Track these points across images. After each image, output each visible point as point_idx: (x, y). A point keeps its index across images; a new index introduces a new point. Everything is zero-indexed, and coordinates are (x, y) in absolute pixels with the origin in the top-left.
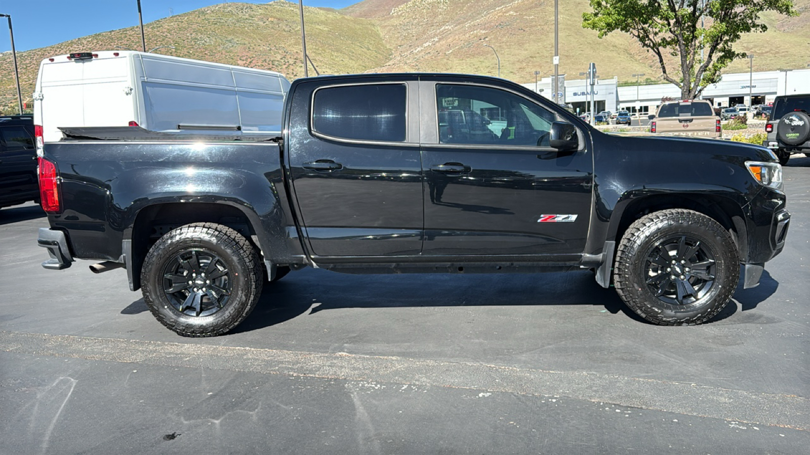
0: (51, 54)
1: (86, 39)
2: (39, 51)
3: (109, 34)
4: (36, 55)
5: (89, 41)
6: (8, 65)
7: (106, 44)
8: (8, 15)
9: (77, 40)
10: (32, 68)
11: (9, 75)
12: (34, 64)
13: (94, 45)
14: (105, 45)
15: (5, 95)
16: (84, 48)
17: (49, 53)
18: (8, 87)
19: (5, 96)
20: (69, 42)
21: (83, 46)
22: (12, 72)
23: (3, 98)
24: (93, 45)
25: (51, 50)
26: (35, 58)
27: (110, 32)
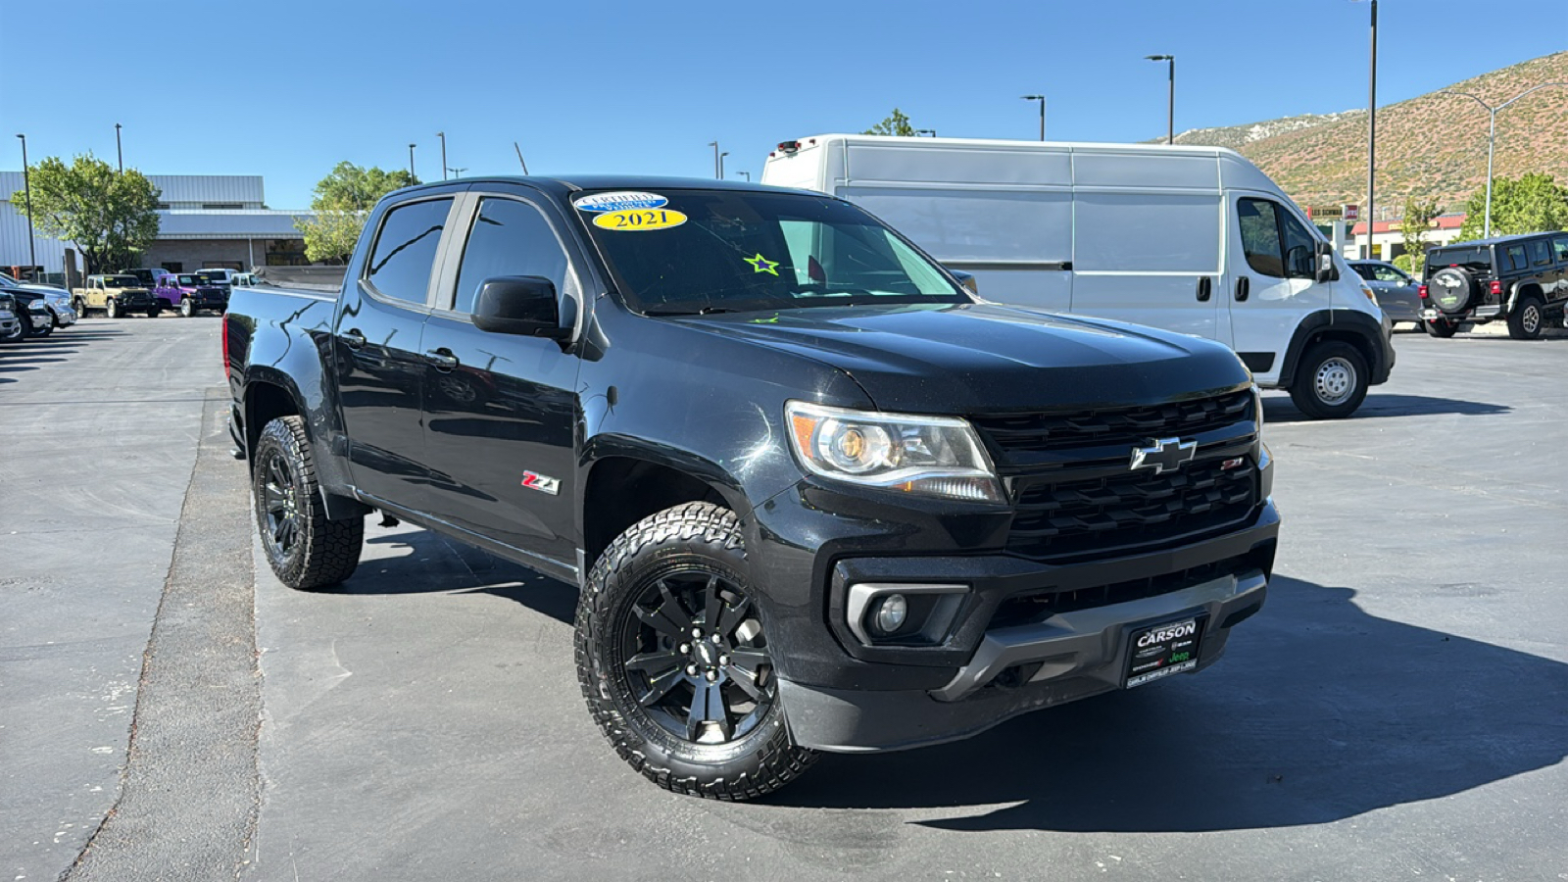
0: (1422, 111)
1: (1496, 75)
2: (1400, 107)
3: (1547, 61)
4: (1394, 114)
5: (1501, 80)
6: (1341, 135)
7: (1537, 82)
8: (1170, 55)
9: (1478, 78)
10: (1382, 139)
11: (1340, 154)
12: (1388, 132)
13: (1512, 86)
14: (1534, 85)
15: (1325, 191)
16: (1489, 94)
17: (1418, 109)
18: (1334, 177)
19: (1325, 194)
20: (1462, 84)
21: (1488, 91)
22: (1344, 148)
23: (1322, 197)
24: (1508, 88)
25: (1423, 103)
26: (1389, 121)
27: (1551, 57)
